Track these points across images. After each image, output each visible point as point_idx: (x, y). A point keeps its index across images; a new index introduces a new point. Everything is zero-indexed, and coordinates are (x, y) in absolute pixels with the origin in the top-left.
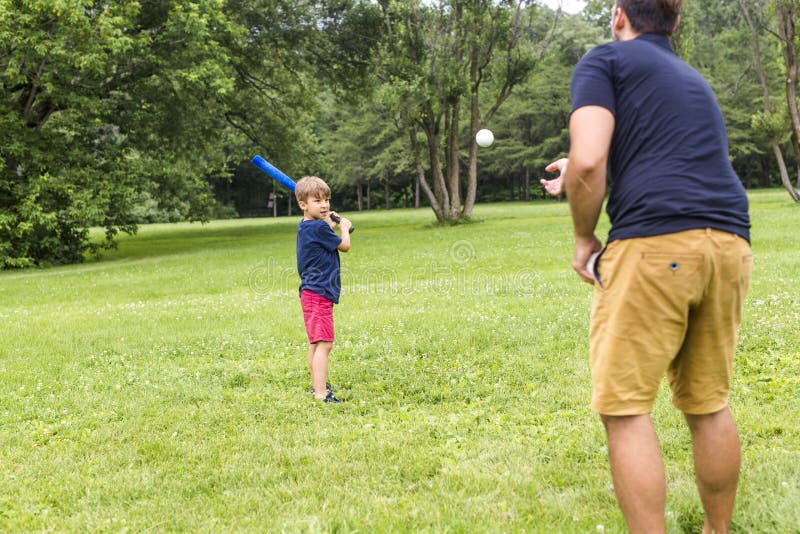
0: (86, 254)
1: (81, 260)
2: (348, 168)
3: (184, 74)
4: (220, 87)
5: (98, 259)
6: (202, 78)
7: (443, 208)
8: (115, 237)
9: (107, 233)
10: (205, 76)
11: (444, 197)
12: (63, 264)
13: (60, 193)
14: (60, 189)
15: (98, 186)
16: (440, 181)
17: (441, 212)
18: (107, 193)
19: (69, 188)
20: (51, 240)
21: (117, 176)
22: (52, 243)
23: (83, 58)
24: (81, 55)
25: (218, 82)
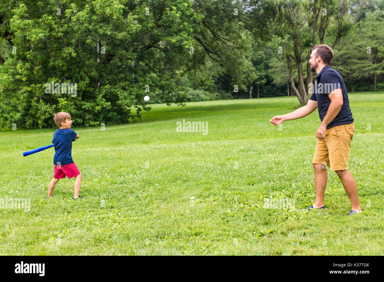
0: (130, 119)
1: (127, 122)
2: (282, 75)
3: (170, 39)
4: (186, 45)
5: (135, 122)
6: (178, 41)
7: (303, 98)
8: (141, 112)
9: (137, 110)
10: (179, 40)
11: (304, 93)
12: (119, 124)
13: (114, 93)
14: (114, 91)
15: (131, 90)
16: (302, 85)
17: (302, 100)
18: (135, 93)
19: (118, 91)
20: (112, 113)
21: (140, 85)
22: (113, 115)
23: (119, 34)
24: (119, 33)
25: (185, 42)
